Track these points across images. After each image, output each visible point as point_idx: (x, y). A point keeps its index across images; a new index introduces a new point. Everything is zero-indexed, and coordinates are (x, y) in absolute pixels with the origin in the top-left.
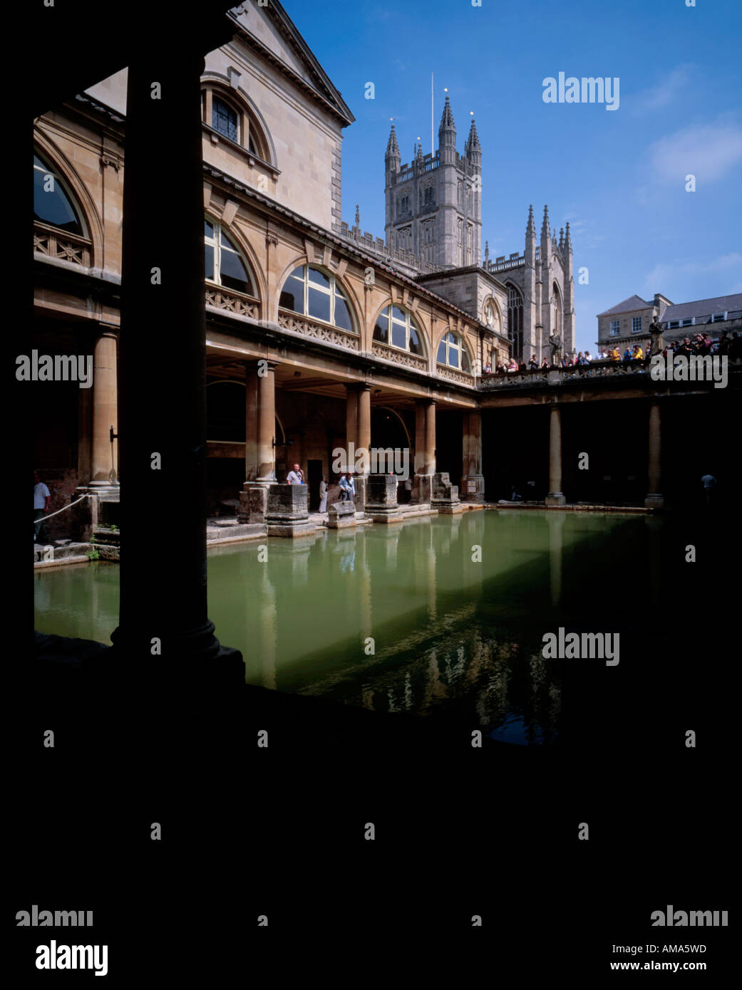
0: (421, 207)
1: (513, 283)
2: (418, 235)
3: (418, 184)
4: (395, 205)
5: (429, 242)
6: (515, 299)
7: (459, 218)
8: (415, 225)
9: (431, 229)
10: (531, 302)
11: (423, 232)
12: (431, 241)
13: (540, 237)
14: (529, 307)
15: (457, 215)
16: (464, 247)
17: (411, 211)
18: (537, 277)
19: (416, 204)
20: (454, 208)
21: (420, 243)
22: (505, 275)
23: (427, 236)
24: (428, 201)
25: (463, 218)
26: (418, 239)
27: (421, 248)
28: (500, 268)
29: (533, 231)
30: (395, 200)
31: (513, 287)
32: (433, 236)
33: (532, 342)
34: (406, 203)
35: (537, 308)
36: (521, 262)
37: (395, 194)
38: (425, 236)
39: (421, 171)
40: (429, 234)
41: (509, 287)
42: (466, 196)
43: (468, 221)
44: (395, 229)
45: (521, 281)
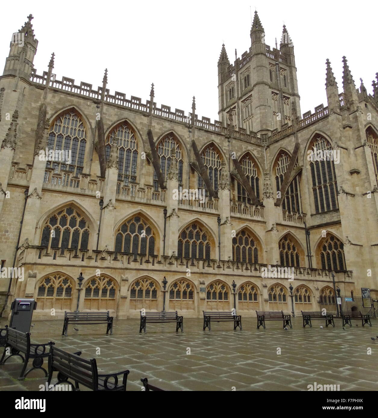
0: (242, 91)
1: (321, 133)
2: (241, 113)
3: (239, 75)
4: (225, 96)
5: (249, 116)
6: (326, 148)
7: (273, 93)
8: (238, 106)
9: (249, 105)
11: (244, 110)
12: (250, 114)
15: (271, 90)
17: (235, 97)
18: (344, 122)
19: (238, 90)
20: (266, 85)
21: (242, 118)
22: (313, 128)
23: (247, 112)
24: (247, 86)
25: (278, 92)
26: (241, 116)
27: (243, 122)
28: (307, 122)
29: (333, 80)
30: (225, 92)
31: (322, 137)
32: (251, 110)
33: (347, 189)
34: (232, 92)
35: (349, 154)
36: (326, 112)
37: (224, 88)
38: (246, 112)
39: (241, 66)
40: (248, 110)
41: (319, 138)
42: (281, 76)
43: (284, 94)
44: (225, 113)
45: (329, 129)
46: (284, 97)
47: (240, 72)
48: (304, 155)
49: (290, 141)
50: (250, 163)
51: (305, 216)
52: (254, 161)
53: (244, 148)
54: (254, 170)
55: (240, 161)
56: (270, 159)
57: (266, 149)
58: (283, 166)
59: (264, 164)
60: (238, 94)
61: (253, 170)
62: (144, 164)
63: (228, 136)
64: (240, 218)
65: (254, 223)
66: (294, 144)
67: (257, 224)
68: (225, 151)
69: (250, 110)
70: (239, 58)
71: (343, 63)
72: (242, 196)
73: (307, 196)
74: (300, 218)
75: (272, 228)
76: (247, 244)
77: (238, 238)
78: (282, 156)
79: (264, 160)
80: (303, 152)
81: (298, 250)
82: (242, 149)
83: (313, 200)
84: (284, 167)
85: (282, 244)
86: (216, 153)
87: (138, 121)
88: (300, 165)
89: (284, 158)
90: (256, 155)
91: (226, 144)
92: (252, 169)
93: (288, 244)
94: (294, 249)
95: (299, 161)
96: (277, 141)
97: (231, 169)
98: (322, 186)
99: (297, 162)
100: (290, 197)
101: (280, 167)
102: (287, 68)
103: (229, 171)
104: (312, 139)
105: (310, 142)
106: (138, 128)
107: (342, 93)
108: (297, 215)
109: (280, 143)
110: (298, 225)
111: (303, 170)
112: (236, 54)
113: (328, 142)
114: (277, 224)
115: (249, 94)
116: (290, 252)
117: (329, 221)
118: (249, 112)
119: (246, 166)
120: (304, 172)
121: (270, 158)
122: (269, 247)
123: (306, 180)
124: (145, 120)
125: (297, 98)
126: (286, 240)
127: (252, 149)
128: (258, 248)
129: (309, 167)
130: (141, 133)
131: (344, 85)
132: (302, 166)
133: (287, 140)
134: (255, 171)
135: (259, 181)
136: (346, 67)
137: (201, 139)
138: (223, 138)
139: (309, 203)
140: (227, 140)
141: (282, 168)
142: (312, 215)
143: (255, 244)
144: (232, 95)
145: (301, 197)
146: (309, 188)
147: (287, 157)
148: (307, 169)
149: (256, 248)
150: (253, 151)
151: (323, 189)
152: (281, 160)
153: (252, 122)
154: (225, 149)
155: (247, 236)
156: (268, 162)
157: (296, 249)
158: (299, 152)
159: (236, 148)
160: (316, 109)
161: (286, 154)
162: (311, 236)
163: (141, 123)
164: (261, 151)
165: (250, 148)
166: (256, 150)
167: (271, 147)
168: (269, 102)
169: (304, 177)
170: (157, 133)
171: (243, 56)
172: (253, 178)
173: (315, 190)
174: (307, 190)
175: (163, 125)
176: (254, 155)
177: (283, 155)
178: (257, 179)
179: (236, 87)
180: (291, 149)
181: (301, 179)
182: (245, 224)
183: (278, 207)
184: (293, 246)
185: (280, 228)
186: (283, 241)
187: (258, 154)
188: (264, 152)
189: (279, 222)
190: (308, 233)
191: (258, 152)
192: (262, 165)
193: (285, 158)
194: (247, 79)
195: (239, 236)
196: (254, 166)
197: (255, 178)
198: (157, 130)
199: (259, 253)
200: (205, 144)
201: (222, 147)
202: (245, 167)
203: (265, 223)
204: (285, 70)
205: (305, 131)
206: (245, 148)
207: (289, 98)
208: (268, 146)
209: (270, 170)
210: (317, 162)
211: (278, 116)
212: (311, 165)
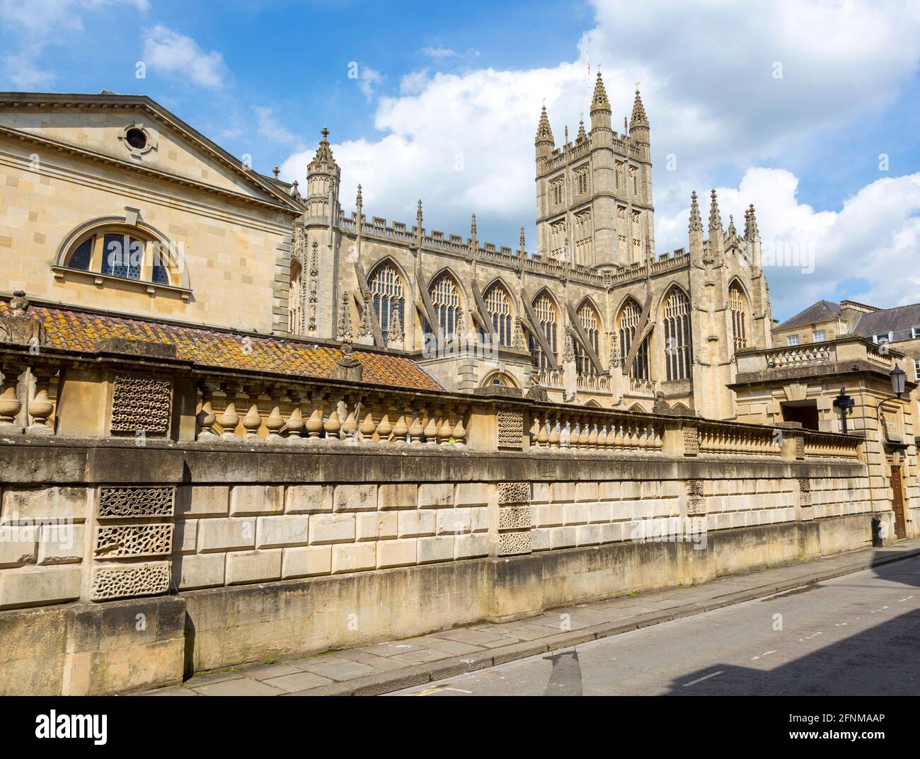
0: (574, 196)
1: (679, 286)
3: (571, 171)
4: (546, 197)
5: (585, 238)
6: (684, 304)
7: (619, 207)
8: (569, 219)
9: (585, 222)
10: (698, 308)
11: (577, 226)
12: (586, 236)
14: (697, 316)
15: (616, 204)
16: (628, 241)
17: (564, 204)
18: (707, 278)
19: (568, 194)
20: (610, 196)
21: (574, 239)
22: (671, 277)
23: (582, 231)
24: (583, 191)
25: (626, 206)
26: (572, 234)
27: (576, 244)
28: (663, 268)
29: (698, 221)
30: (546, 191)
31: (680, 291)
32: (588, 230)
33: (704, 360)
35: (709, 317)
36: (687, 259)
37: (546, 184)
38: (580, 230)
39: (573, 156)
40: (584, 228)
41: (676, 290)
42: (630, 179)
43: (633, 208)
44: (547, 225)
45: (688, 283)
46: (634, 211)
47: (572, 167)
48: (657, 309)
49: (641, 288)
50: (589, 311)
51: (655, 384)
52: (594, 309)
53: (581, 293)
54: (594, 320)
55: (577, 310)
56: (613, 306)
57: (609, 293)
59: (605, 312)
60: (568, 200)
61: (592, 321)
62: (470, 326)
63: (564, 279)
64: (585, 392)
65: (600, 397)
66: (646, 293)
67: (603, 397)
68: (559, 299)
69: (586, 229)
70: (571, 143)
71: (712, 199)
74: (649, 386)
75: (620, 402)
78: (629, 305)
79: (606, 307)
80: (656, 304)
82: (579, 294)
83: (665, 364)
84: (631, 319)
86: (548, 301)
87: (460, 270)
88: (652, 322)
89: (632, 307)
90: (596, 301)
91: (561, 288)
92: (591, 319)
95: (651, 316)
96: (624, 285)
97: (567, 323)
98: (677, 350)
99: (649, 317)
100: (637, 358)
101: (627, 318)
102: (639, 166)
103: (565, 326)
104: (668, 290)
105: (666, 294)
106: (461, 278)
107: (707, 240)
108: (646, 382)
109: (629, 287)
110: (646, 395)
111: (655, 326)
112: (566, 134)
113: (687, 298)
114: (625, 397)
115: (586, 206)
117: (681, 392)
118: (584, 231)
119: (583, 316)
120: (655, 329)
121: (613, 304)
123: (658, 340)
124: (467, 267)
125: (650, 212)
127: (592, 292)
129: (662, 324)
130: (464, 284)
131: (710, 229)
132: (655, 323)
133: (636, 286)
134: (595, 322)
135: (599, 335)
136: (714, 204)
137: (532, 285)
138: (557, 282)
140: (562, 284)
142: (662, 383)
144: (558, 197)
145: (650, 359)
146: (660, 351)
147: (636, 307)
148: (660, 326)
150: (593, 295)
151: (677, 354)
152: (628, 310)
153: (589, 248)
154: (559, 297)
156: (611, 310)
158: (651, 304)
159: (572, 294)
161: (635, 303)
163: (464, 271)
164: (602, 295)
165: (589, 291)
166: (596, 294)
167: (616, 291)
168: (613, 222)
169: (655, 338)
170: (483, 282)
171: (577, 141)
172: (591, 331)
173: (667, 353)
174: (658, 353)
175: (487, 271)
176: (594, 301)
177: (631, 303)
178: (597, 332)
179: (564, 187)
180: (642, 299)
181: (651, 341)
182: (591, 399)
185: (627, 400)
187: (599, 299)
188: (605, 296)
189: (626, 393)
191: (598, 296)
192: (603, 314)
194: (582, 180)
196: (593, 315)
197: (594, 330)
198: (482, 279)
200: (537, 293)
201: (557, 294)
202: (583, 318)
203: (611, 395)
204: (636, 168)
205: (659, 280)
206: (583, 293)
207: (639, 213)
208: (612, 290)
209: (613, 321)
210: (672, 319)
211: (624, 241)
212: (666, 321)
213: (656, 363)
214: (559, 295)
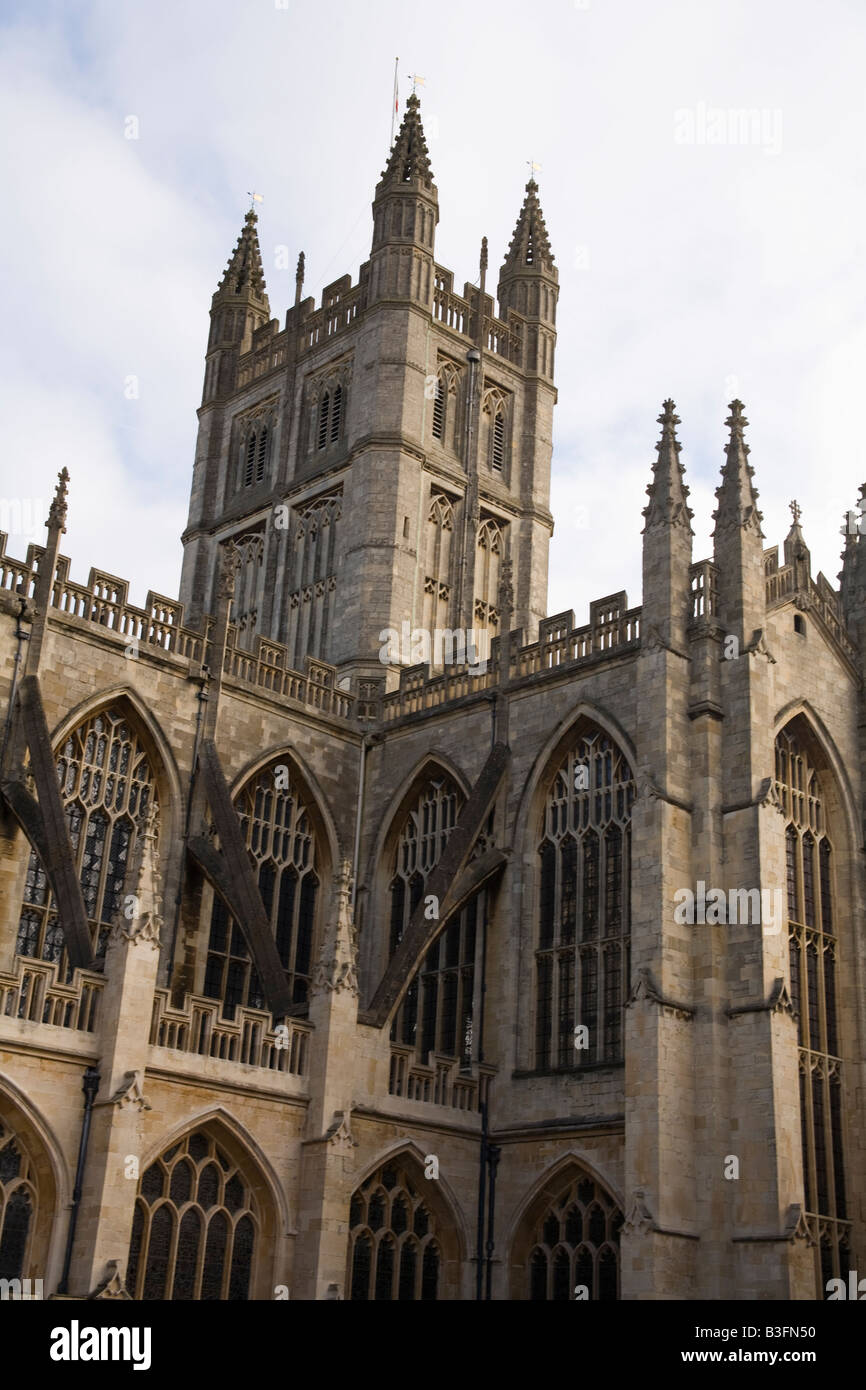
0: (302, 454)
1: (601, 720)
2: (282, 558)
3: (300, 380)
4: (224, 461)
5: (317, 580)
6: (613, 788)
7: (435, 489)
9: (326, 530)
10: (661, 794)
11: (299, 547)
12: (323, 573)
13: (712, 525)
14: (653, 821)
15: (426, 479)
16: (457, 600)
17: (269, 477)
18: (696, 690)
19: (286, 448)
20: (410, 451)
21: (285, 584)
22: (571, 689)
23: (312, 558)
24: (328, 438)
25: (460, 492)
26: (281, 570)
27: (290, 601)
28: (554, 659)
29: (676, 500)
30: (225, 443)
31: (605, 739)
32: (331, 555)
33: (667, 988)
34: (257, 453)
35: (699, 829)
36: (633, 631)
37: (228, 424)
38: (306, 557)
39: (313, 338)
40: (319, 548)
41: (590, 737)
42: (484, 418)
43: (482, 503)
44: (213, 542)
45: (632, 710)
46: (485, 514)
47: (305, 368)
48: (519, 803)
49: (474, 730)
50: (289, 805)
51: (490, 1078)
52: (307, 800)
53: (266, 736)
54: (304, 836)
55: (243, 793)
56: (378, 796)
57: (368, 749)
58: (428, 837)
59: (350, 816)
60: (283, 469)
61: (298, 840)
63: (203, 675)
64: (190, 1079)
65: (254, 1102)
66: (489, 744)
67: (266, 1104)
68: (177, 743)
69: (325, 554)
70: (310, 300)
71: (729, 430)
72: (227, 954)
73: (510, 988)
74: (464, 1085)
75: (332, 1130)
76: (207, 1198)
77: (169, 1168)
78: (432, 792)
79: (353, 799)
80: (518, 787)
81: (437, 1231)
82: (257, 736)
83: (534, 1007)
84: (433, 841)
85: (368, 1201)
86: (133, 746)
88: (500, 845)
89: (438, 800)
90: (319, 771)
91: (187, 708)
92: (293, 834)
93: (398, 1204)
94: (421, 1227)
95: (496, 828)
96: (418, 721)
97: (196, 829)
98: (577, 954)
99: (490, 832)
100: (440, 980)
101: (419, 837)
102: (516, 385)
103: (186, 838)
104: (563, 738)
105: (554, 752)
107: (705, 562)
108: (456, 1069)
109: (434, 729)
110: (453, 1118)
111: (509, 867)
112: (300, 278)
113: (624, 764)
114: (358, 1112)
115: (332, 480)
116: (401, 1239)
117: (581, 1114)
118: (318, 559)
119: (267, 818)
120: (510, 876)
121: (379, 790)
122: (306, 1216)
123: (516, 915)
125: (539, 528)
126: (390, 1186)
127: (307, 740)
128: (258, 1220)
129: (533, 859)
131: (718, 526)
132: (508, 850)
133: (459, 723)
134: (307, 844)
135: (320, 892)
136: (736, 448)
137: (73, 675)
138: (176, 680)
139: (513, 1022)
140: (194, 690)
141: (425, 843)
142: (519, 1075)
143: (247, 1200)
144: (256, 463)
145: (483, 990)
146: (520, 955)
147: (453, 801)
148: (525, 866)
149: (246, 1218)
150: (309, 750)
151: (578, 968)
152: (426, 809)
153: (326, 611)
154: (178, 733)
155: (212, 1159)
156: (369, 809)
157: (431, 1227)
158: (502, 786)
159: (233, 734)
160: (597, 607)
161: (451, 785)
162: (502, 1169)
164: (346, 755)
165: (297, 736)
166: (322, 745)
167: (393, 740)
168: (411, 533)
169: (506, 902)
171: (328, 292)
172: (290, 873)
173: (544, 965)
174: (510, 964)
176: (310, 772)
177: (437, 786)
178: (310, 884)
179: (278, 430)
180: (470, 766)
181: (494, 907)
182: (213, 1107)
183: (375, 1031)
184: (420, 1211)
185: (368, 1127)
186: (375, 1185)
187: (329, 766)
188: (356, 760)
189: (367, 1102)
190: (490, 1155)
191: (329, 755)
192: (342, 820)
193: (444, 803)
194: (331, 406)
195: (179, 1156)
196: (302, 821)
197: (302, 874)
199: (259, 1241)
200: (86, 702)
201: (169, 720)
202: (262, 823)
203: (303, 1100)
204: (506, 391)
205: (539, 698)
206: (273, 736)
208: (378, 738)
209: (372, 848)
210: (568, 842)
211: (443, 596)
212: (546, 850)
213: (501, 999)
214: (176, 725)
